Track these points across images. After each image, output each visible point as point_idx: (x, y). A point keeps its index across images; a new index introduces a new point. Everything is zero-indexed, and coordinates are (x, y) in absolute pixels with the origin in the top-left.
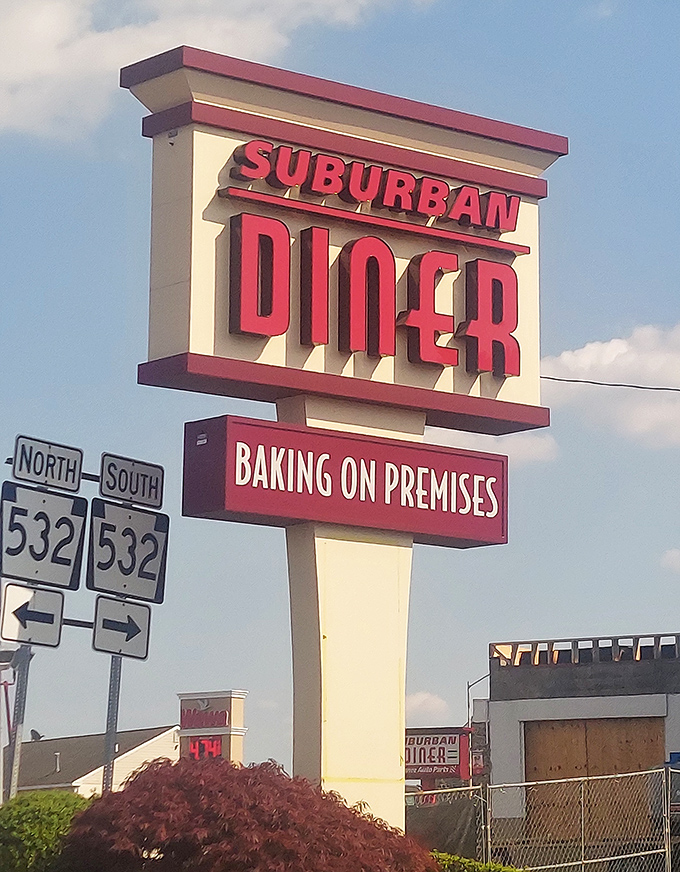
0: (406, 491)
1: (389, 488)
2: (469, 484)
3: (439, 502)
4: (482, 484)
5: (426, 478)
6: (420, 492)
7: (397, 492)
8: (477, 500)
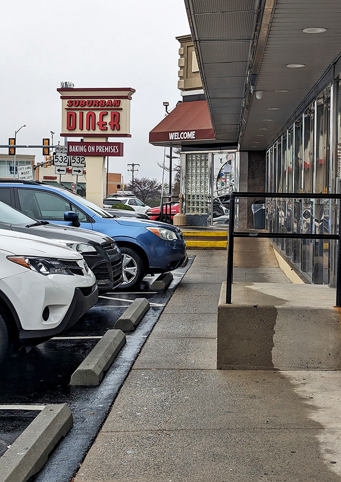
0: (100, 150)
1: (97, 150)
2: (113, 148)
3: (107, 151)
4: (115, 148)
5: (104, 147)
6: (103, 150)
7: (98, 150)
8: (114, 150)
